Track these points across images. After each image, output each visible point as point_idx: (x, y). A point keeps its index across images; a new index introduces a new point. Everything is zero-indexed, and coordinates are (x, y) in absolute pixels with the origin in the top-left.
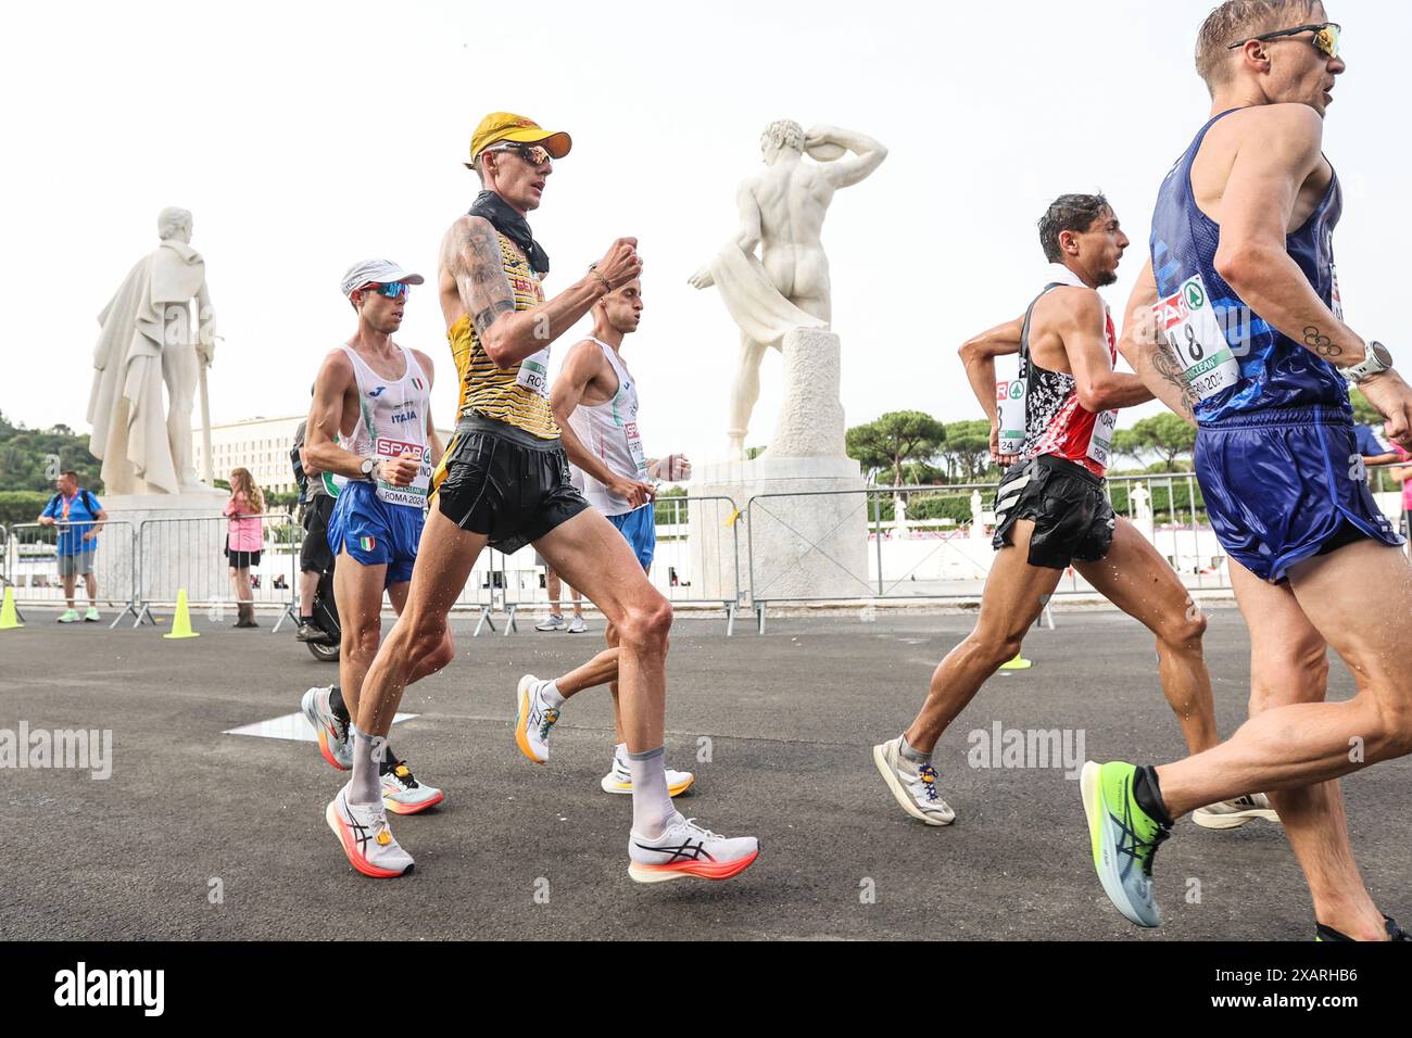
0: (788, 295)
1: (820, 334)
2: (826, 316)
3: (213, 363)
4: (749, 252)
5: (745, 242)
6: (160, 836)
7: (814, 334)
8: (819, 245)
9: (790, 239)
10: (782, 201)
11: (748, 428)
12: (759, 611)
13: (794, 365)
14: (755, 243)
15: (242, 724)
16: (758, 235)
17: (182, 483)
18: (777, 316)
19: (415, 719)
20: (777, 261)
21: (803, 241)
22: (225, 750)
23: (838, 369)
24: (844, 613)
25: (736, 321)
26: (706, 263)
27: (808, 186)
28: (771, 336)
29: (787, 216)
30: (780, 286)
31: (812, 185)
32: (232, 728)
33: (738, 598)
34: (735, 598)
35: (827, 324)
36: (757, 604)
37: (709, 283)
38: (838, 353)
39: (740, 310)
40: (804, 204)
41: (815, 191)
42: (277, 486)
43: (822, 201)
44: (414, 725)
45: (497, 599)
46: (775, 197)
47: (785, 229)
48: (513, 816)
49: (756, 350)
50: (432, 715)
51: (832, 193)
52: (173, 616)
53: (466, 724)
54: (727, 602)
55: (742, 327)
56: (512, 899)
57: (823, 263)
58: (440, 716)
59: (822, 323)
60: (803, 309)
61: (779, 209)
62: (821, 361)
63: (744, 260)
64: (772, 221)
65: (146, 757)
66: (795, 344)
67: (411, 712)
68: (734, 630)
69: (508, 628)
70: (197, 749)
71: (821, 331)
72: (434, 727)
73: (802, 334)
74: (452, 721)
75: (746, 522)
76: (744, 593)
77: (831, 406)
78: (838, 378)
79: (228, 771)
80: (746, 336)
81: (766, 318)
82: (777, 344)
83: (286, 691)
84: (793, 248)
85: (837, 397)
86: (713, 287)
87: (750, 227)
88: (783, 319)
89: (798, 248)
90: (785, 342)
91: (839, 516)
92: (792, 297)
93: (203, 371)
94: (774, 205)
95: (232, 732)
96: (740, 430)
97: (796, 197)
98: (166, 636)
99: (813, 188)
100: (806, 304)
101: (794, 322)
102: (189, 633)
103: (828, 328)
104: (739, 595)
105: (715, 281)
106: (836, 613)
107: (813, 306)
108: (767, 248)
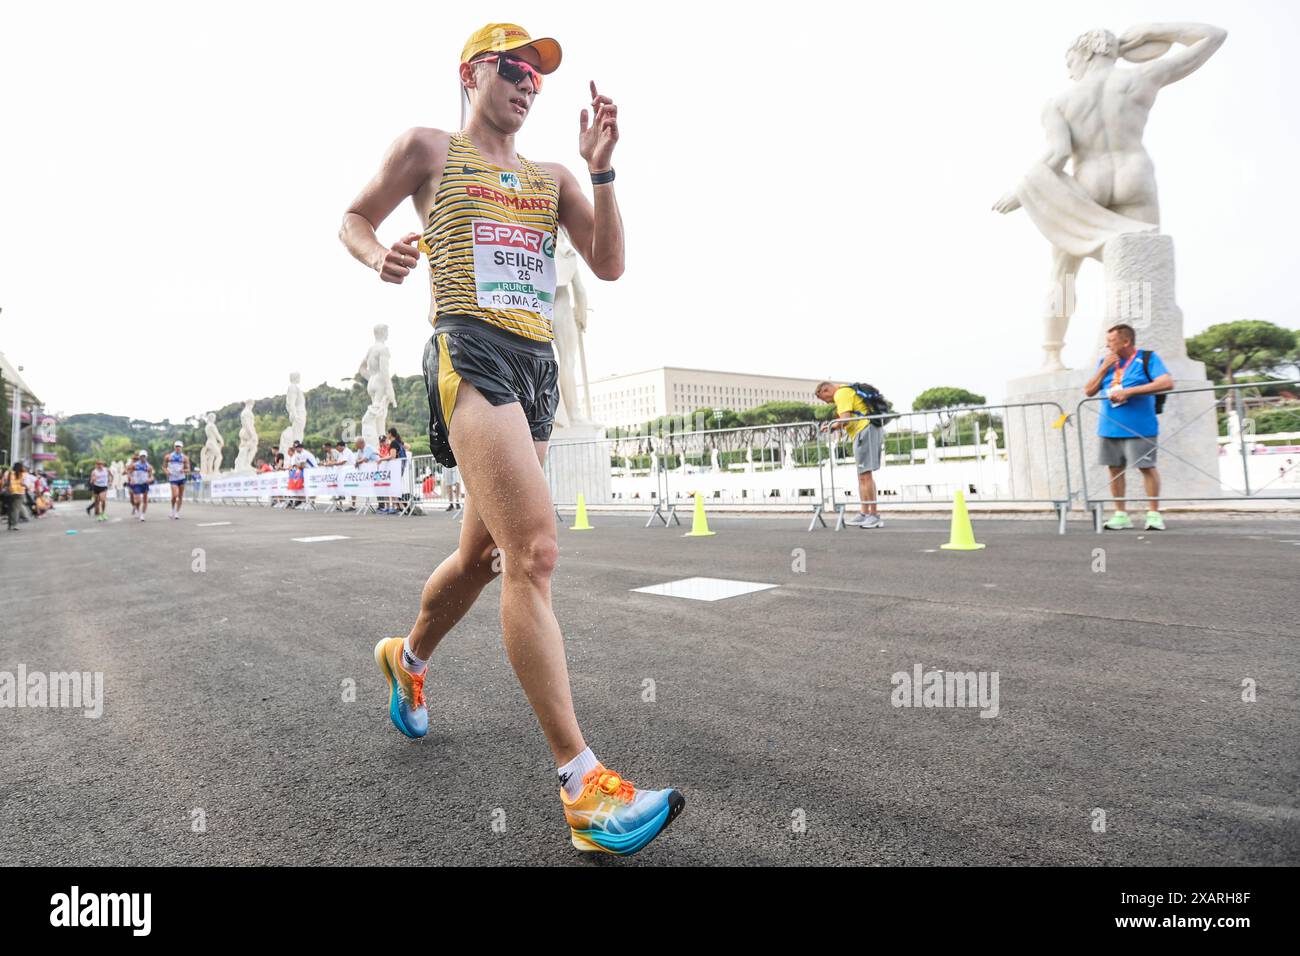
0: (1106, 204)
1: (1147, 238)
2: (1154, 219)
3: (586, 330)
4: (1058, 169)
5: (1054, 160)
6: (604, 654)
7: (1141, 238)
8: (1141, 149)
9: (1106, 148)
10: (1094, 112)
11: (1066, 340)
12: (1094, 512)
13: (1118, 272)
14: (1064, 160)
15: (642, 586)
16: (1068, 149)
17: (572, 420)
18: (1095, 226)
19: (778, 588)
20: (1092, 173)
21: (1123, 148)
22: (633, 602)
23: (1172, 270)
24: (1193, 517)
25: (1048, 237)
26: (1011, 188)
27: (1125, 91)
28: (1090, 247)
29: (1101, 126)
30: (1097, 197)
31: (1131, 88)
32: (636, 587)
33: (1070, 498)
34: (1066, 499)
35: (1155, 226)
36: (1092, 504)
37: (1015, 206)
38: (1172, 254)
39: (1050, 226)
40: (1122, 110)
41: (1136, 94)
42: (629, 426)
43: (1143, 103)
44: (779, 592)
45: (827, 500)
46: (1086, 110)
47: (1100, 139)
48: (890, 665)
49: (1072, 263)
50: (792, 585)
51: (1154, 94)
52: (575, 516)
53: (825, 593)
54: (1057, 503)
55: (1055, 243)
56: (910, 729)
57: (1148, 167)
58: (799, 586)
59: (1150, 227)
60: (1127, 216)
61: (1091, 121)
62: (1152, 264)
63: (1054, 178)
64: (1084, 132)
65: (580, 603)
66: (1120, 251)
67: (774, 583)
68: (1066, 530)
69: (838, 526)
70: (613, 600)
71: (1149, 235)
72: (797, 595)
73: (1126, 241)
74: (811, 591)
75: (1076, 426)
76: (1076, 494)
77: (1167, 309)
78: (1173, 281)
79: (641, 616)
80: (1058, 251)
81: (1081, 230)
82: (1097, 254)
83: (669, 565)
84: (1110, 157)
85: (1173, 299)
86: (1019, 210)
87: (1060, 145)
88: (1102, 229)
89: (1117, 157)
90: (1105, 252)
91: (1181, 419)
92: (1112, 205)
93: (580, 336)
94: (1086, 118)
95: (636, 590)
96: (1056, 343)
97: (1111, 105)
98: (572, 528)
99: (1132, 91)
100: (1128, 211)
101: (1115, 230)
102: (587, 527)
103: (1156, 230)
104: (1071, 495)
105: (1022, 202)
106: (1183, 517)
107: (1137, 212)
108: (1080, 161)
